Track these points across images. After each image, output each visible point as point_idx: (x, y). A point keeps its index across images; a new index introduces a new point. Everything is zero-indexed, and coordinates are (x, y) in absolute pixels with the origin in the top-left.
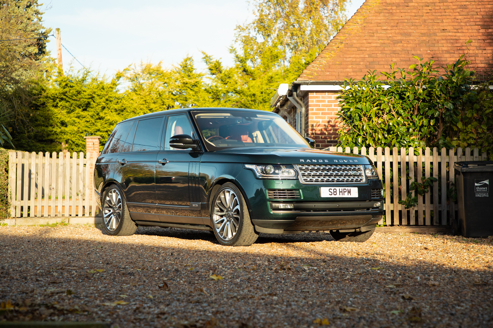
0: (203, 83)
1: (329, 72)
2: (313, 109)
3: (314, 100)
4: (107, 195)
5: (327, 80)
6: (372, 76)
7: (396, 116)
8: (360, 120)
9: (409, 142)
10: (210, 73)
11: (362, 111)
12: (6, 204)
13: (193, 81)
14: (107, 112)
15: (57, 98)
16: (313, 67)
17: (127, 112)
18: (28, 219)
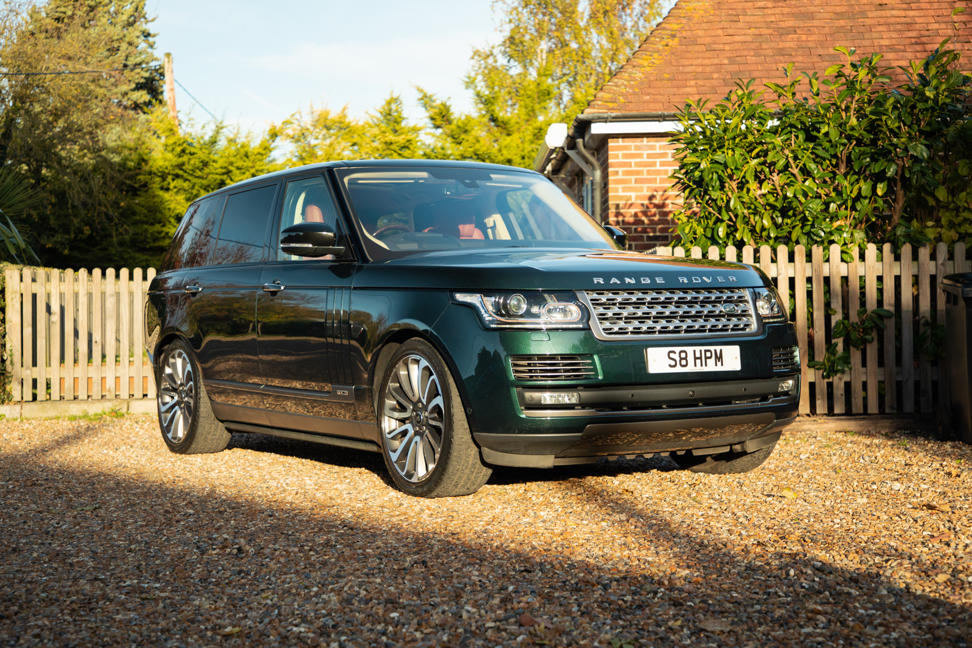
0: (419, 143)
1: (649, 94)
2: (617, 173)
3: (620, 153)
4: (166, 362)
5: (646, 112)
6: (746, 92)
7: (800, 178)
8: (722, 188)
9: (831, 233)
10: (431, 126)
11: (727, 168)
13: (401, 139)
15: (169, 174)
16: (617, 86)
18: (48, 405)
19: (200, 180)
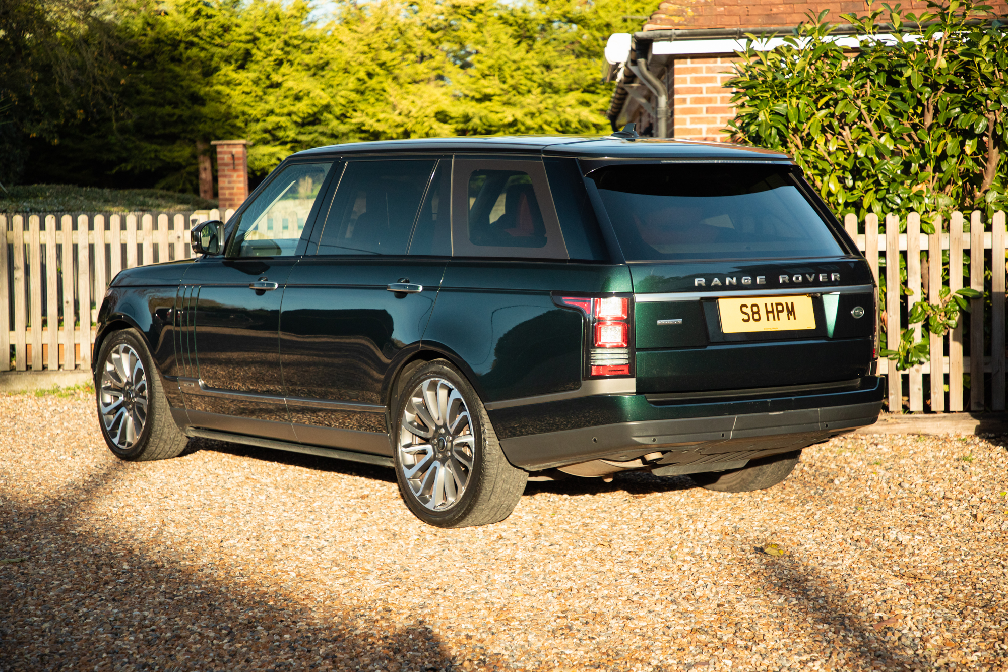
1: (724, 5)
2: (684, 101)
3: (689, 77)
5: (719, 28)
6: (818, 26)
7: (876, 132)
8: (784, 143)
9: (909, 199)
11: (788, 122)
14: (287, 72)
15: (181, 42)
17: (332, 70)
18: (11, 377)
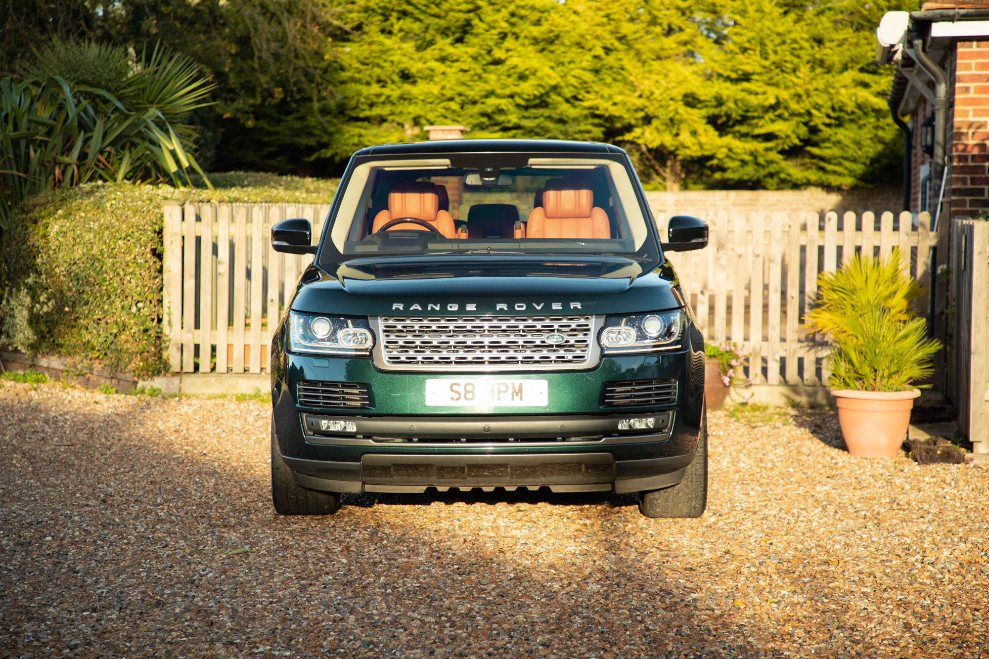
3: (973, 62)
12: (159, 338)
14: (512, 47)
15: (393, 10)
17: (563, 44)
18: (212, 378)
19: (436, 20)
